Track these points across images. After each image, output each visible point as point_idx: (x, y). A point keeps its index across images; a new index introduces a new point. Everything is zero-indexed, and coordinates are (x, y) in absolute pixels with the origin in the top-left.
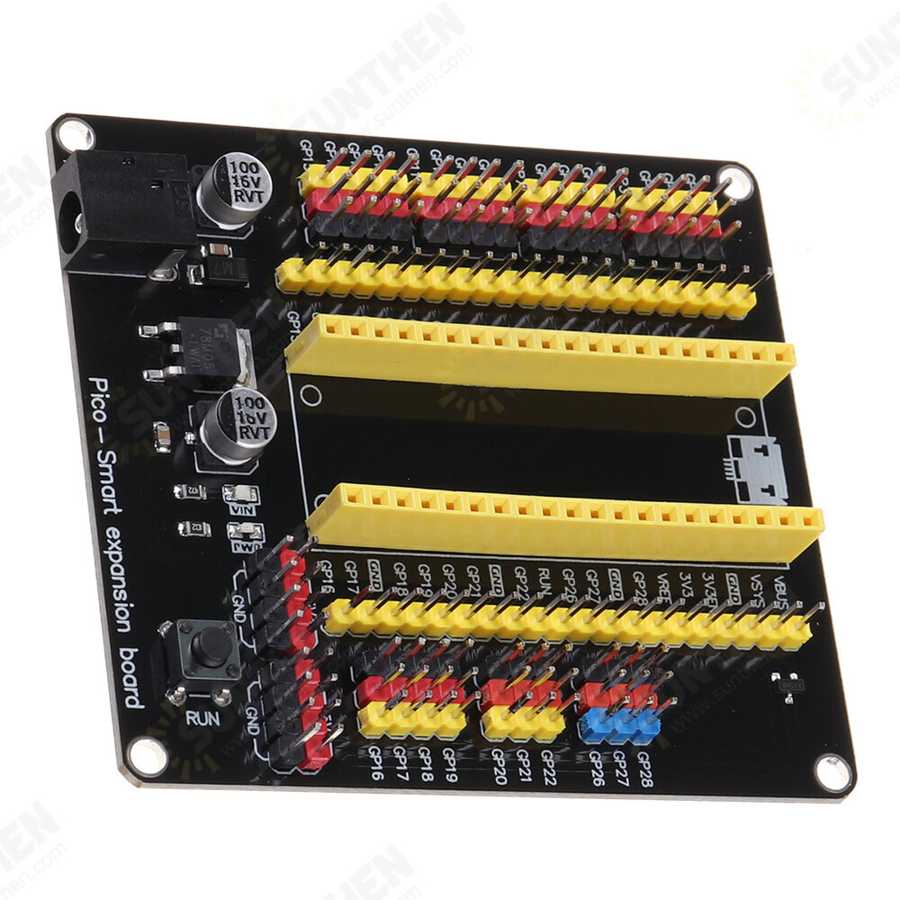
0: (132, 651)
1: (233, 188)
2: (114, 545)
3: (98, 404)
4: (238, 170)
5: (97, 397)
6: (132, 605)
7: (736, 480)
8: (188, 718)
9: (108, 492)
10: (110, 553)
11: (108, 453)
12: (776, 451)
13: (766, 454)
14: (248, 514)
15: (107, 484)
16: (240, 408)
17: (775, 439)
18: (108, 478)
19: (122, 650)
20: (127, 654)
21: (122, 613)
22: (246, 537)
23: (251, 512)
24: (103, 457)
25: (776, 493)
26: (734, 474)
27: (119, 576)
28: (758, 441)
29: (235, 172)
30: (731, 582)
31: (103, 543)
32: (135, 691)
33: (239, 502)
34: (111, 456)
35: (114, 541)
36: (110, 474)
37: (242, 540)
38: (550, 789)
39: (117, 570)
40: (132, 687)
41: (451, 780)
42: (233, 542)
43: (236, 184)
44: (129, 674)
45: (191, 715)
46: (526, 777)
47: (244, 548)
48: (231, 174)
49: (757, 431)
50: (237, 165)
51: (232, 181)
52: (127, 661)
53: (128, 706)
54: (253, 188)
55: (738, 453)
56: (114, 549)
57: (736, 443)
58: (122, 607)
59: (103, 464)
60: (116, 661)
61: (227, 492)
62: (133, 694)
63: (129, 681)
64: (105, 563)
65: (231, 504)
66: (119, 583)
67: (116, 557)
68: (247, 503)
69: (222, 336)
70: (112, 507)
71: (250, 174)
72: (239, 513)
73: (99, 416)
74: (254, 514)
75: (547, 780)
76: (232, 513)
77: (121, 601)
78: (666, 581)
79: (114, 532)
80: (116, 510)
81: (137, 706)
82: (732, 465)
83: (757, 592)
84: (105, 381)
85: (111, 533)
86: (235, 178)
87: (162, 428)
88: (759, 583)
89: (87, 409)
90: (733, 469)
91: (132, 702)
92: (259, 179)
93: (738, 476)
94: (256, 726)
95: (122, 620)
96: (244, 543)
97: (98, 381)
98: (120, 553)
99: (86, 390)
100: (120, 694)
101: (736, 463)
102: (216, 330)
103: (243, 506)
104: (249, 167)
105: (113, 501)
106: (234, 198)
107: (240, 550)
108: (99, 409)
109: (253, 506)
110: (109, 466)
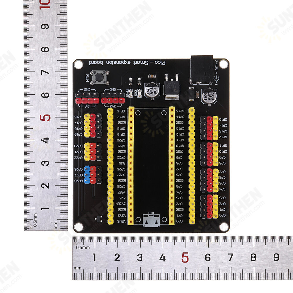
0: (102, 64)
1: (208, 93)
2: (126, 62)
3: (159, 62)
4: (212, 95)
5: (161, 62)
6: (113, 65)
7: (149, 214)
8: (87, 75)
9: (139, 62)
10: (124, 61)
11: (148, 63)
12: (156, 226)
13: (155, 223)
14: (135, 94)
15: (140, 62)
16: (154, 88)
17: (159, 226)
18: (142, 63)
19: (102, 61)
20: (101, 62)
21: (111, 62)
22: (129, 93)
23: (135, 95)
24: (146, 62)
25: (146, 224)
26: (150, 214)
27: (119, 63)
28: (158, 222)
29: (212, 94)
30: (124, 209)
31: (126, 60)
32: (93, 63)
33: (138, 92)
34: (147, 64)
35: (127, 62)
36: (143, 63)
37: (129, 92)
38: (74, 157)
39: (121, 62)
40: (94, 63)
41: (75, 134)
42: (128, 90)
43: (208, 94)
44: (97, 62)
45: (88, 76)
46: (76, 152)
47: (127, 92)
48: (211, 93)
49: (161, 222)
50: (213, 95)
51: (209, 93)
52: (100, 62)
53: (90, 61)
54: (208, 98)
55: (155, 216)
56: (125, 62)
57: (158, 216)
58: (112, 62)
59: (145, 62)
60: (100, 60)
61: (139, 90)
62: (92, 63)
63: (95, 62)
64: (122, 60)
65: (137, 90)
66: (118, 63)
67: (124, 62)
68: (138, 94)
69: (175, 90)
70: (135, 63)
71: (211, 98)
72: (135, 92)
73: (156, 62)
74: (135, 96)
75: (76, 157)
76: (135, 91)
77: (113, 63)
78: (123, 193)
79: (129, 63)
80: (134, 64)
81: (90, 63)
82: (152, 214)
83: (121, 215)
84: (165, 65)
85: (129, 62)
86: (210, 94)
87: (154, 76)
88: (124, 216)
89: (158, 60)
90: (151, 214)
91: (91, 62)
92: (210, 100)
93: (150, 215)
94: (86, 90)
95: (109, 63)
96: (128, 93)
97: (165, 63)
98: (124, 63)
99: (163, 60)
100: (93, 60)
101: (153, 215)
102: (176, 89)
103: (137, 93)
104: (213, 98)
105: (136, 63)
106: (205, 93)
107: (126, 91)
108: (158, 62)
109: (137, 96)
110: (145, 63)
